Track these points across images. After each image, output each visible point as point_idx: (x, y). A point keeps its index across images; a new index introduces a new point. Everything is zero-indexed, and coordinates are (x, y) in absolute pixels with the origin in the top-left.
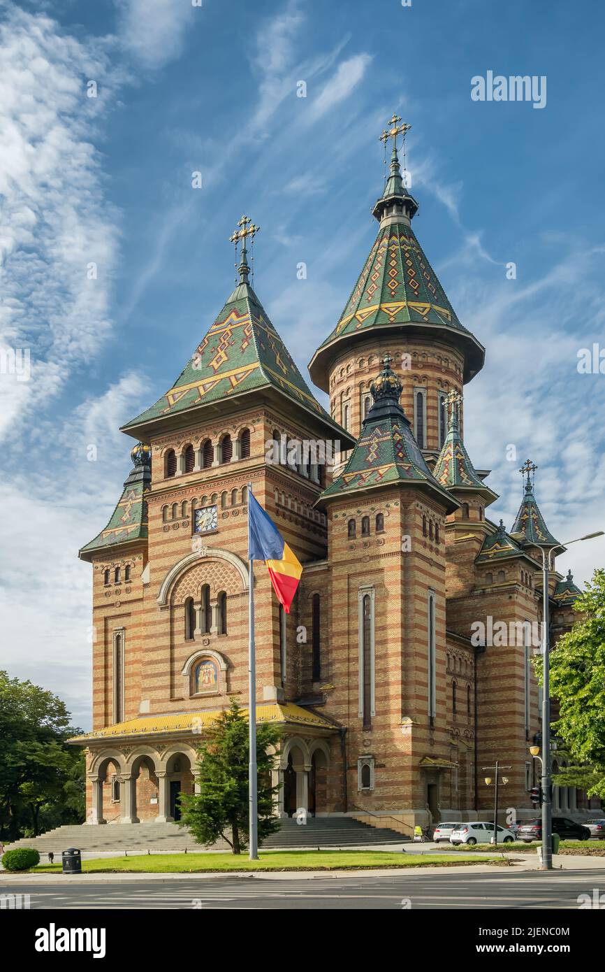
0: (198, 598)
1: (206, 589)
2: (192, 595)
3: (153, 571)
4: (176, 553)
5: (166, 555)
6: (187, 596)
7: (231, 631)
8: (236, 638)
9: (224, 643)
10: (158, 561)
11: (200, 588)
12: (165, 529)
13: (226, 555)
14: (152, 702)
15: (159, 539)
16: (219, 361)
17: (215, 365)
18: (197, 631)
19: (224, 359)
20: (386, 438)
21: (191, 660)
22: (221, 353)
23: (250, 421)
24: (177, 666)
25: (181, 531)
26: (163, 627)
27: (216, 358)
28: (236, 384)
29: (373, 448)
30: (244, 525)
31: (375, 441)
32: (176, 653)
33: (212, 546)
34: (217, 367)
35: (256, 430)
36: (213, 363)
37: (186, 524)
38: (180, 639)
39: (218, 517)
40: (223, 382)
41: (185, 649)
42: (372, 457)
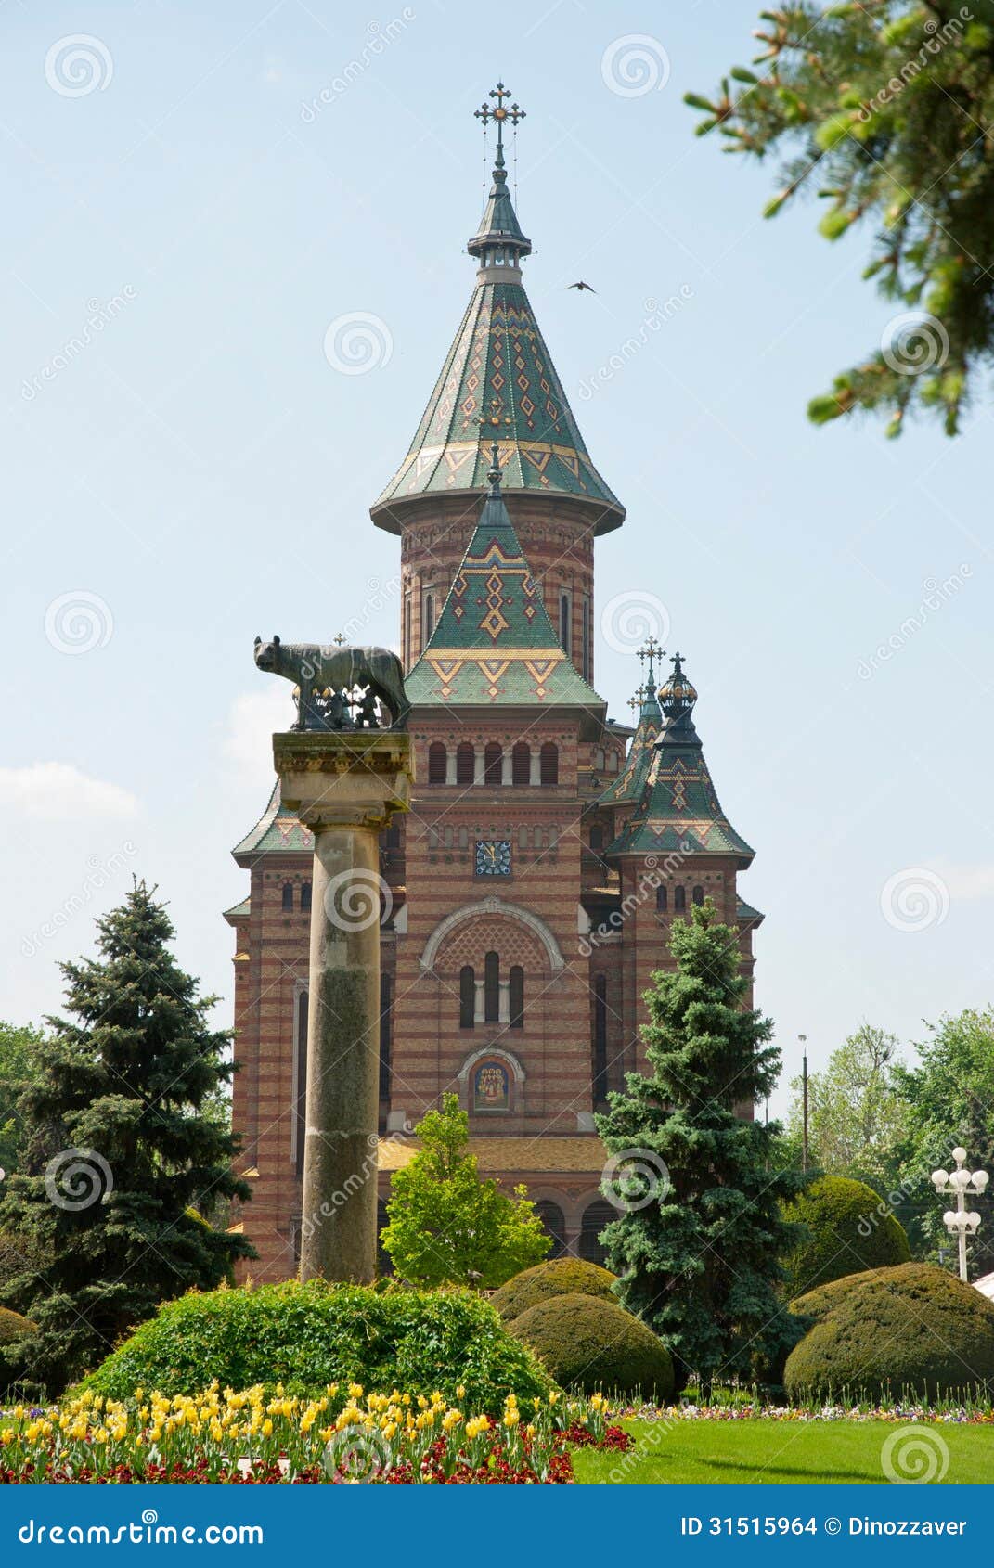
0: (480, 969)
1: (492, 959)
2: (471, 964)
3: (411, 917)
4: (450, 898)
5: (434, 898)
6: (464, 964)
7: (530, 1026)
8: (535, 1036)
9: (520, 1041)
10: (420, 904)
11: (483, 956)
12: (434, 860)
13: (526, 917)
14: (410, 1114)
15: (422, 872)
16: (494, 623)
17: (490, 629)
18: (479, 1018)
19: (503, 624)
20: (692, 778)
21: (473, 1059)
22: (495, 612)
23: (559, 735)
24: (447, 1065)
25: (457, 868)
26: (427, 1005)
27: (488, 619)
28: (540, 679)
29: (680, 788)
30: (552, 879)
31: (679, 778)
32: (446, 1045)
33: (505, 900)
34: (494, 633)
35: (566, 749)
36: (486, 624)
37: (463, 859)
38: (453, 1025)
39: (513, 859)
40: (517, 667)
41: (461, 1042)
42: (679, 801)
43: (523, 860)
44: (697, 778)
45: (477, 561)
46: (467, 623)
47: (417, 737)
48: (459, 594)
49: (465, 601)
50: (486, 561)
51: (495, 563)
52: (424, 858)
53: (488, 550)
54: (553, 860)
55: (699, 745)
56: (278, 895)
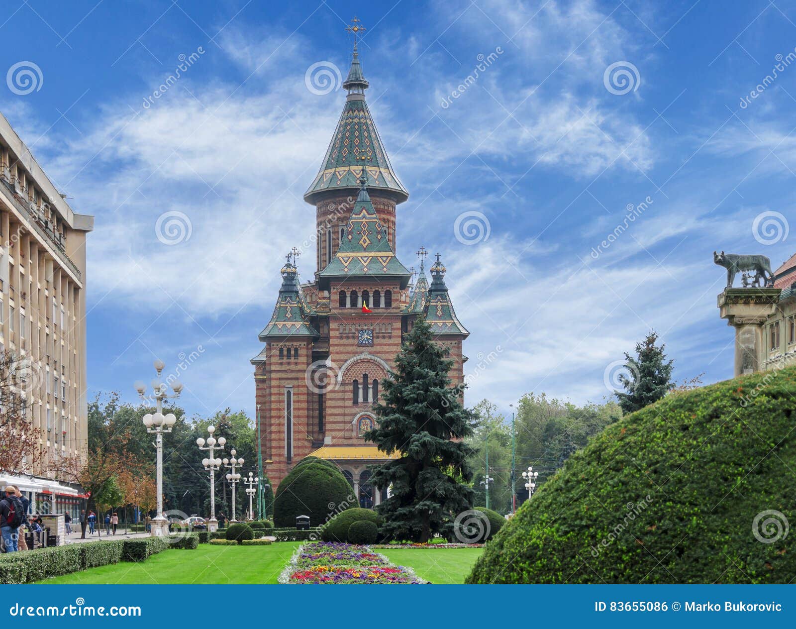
0: (361, 381)
1: (365, 377)
2: (357, 379)
3: (333, 360)
4: (348, 353)
5: (341, 353)
6: (354, 379)
10: (337, 355)
11: (362, 376)
12: (341, 338)
13: (379, 360)
14: (333, 438)
15: (336, 343)
16: (365, 242)
17: (363, 244)
18: (361, 399)
19: (368, 242)
20: (445, 304)
21: (358, 416)
22: (365, 237)
23: (392, 287)
24: (348, 418)
25: (351, 341)
26: (340, 395)
27: (362, 240)
28: (384, 264)
29: (439, 308)
30: (389, 345)
31: (439, 304)
32: (347, 411)
33: (371, 353)
34: (365, 246)
35: (395, 293)
36: (361, 242)
37: (354, 338)
38: (350, 403)
39: (373, 337)
40: (374, 260)
41: (353, 409)
42: (439, 313)
43: (378, 337)
44: (446, 304)
45: (357, 216)
46: (353, 242)
47: (334, 289)
48: (350, 230)
49: (352, 233)
50: (361, 216)
51: (364, 217)
52: (337, 337)
53: (361, 212)
54: (390, 337)
55: (446, 291)
56: (278, 353)
